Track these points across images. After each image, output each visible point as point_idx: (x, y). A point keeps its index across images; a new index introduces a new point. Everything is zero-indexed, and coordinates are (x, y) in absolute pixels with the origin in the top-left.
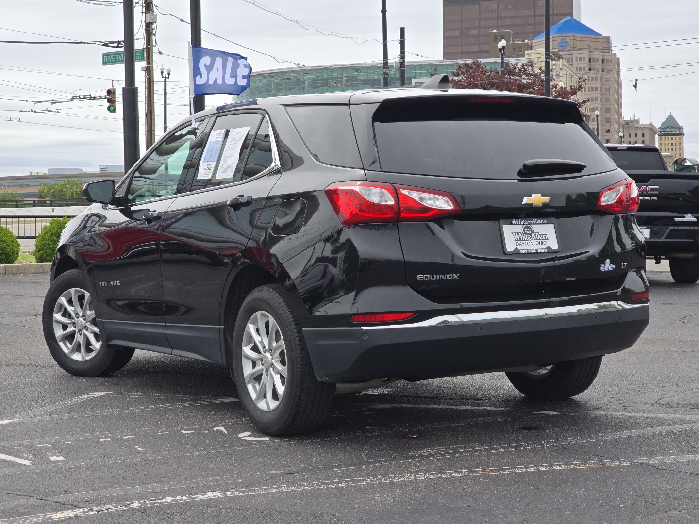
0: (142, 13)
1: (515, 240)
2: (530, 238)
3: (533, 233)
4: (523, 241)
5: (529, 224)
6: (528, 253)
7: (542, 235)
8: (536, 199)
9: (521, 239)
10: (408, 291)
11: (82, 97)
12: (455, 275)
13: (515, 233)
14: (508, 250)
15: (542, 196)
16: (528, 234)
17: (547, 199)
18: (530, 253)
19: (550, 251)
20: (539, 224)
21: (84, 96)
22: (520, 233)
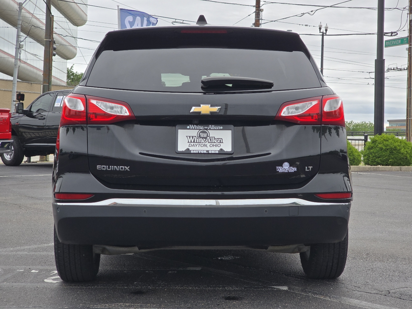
0: (408, 14)
1: (188, 142)
2: (205, 141)
3: (208, 137)
4: (196, 144)
5: (206, 130)
6: (198, 153)
7: (218, 139)
8: (205, 109)
9: (195, 141)
10: (91, 177)
11: (392, 69)
12: (126, 167)
13: (190, 137)
14: (179, 150)
15: (211, 106)
16: (203, 138)
17: (215, 109)
18: (201, 153)
19: (222, 152)
20: (215, 129)
21: (394, 68)
22: (195, 136)
